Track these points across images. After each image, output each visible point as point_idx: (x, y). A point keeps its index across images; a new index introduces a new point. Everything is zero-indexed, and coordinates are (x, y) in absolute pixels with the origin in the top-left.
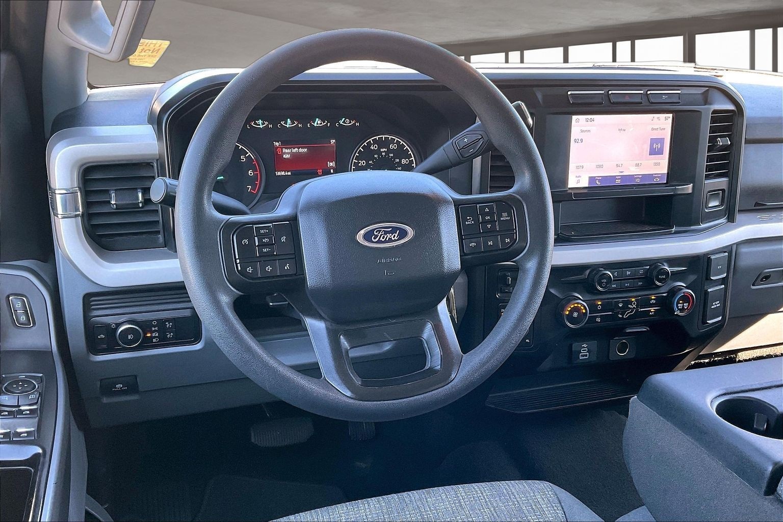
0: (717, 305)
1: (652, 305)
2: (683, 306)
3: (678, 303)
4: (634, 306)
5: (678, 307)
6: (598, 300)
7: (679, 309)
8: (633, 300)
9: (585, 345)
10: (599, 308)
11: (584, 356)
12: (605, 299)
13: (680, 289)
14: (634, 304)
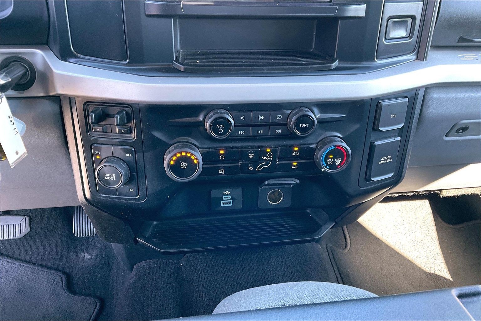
0: (388, 161)
1: (296, 158)
2: (334, 162)
3: (327, 157)
4: (270, 158)
5: (326, 162)
7: (328, 165)
9: (227, 193)
10: (222, 158)
11: (227, 203)
12: (230, 148)
13: (332, 141)
14: (270, 155)
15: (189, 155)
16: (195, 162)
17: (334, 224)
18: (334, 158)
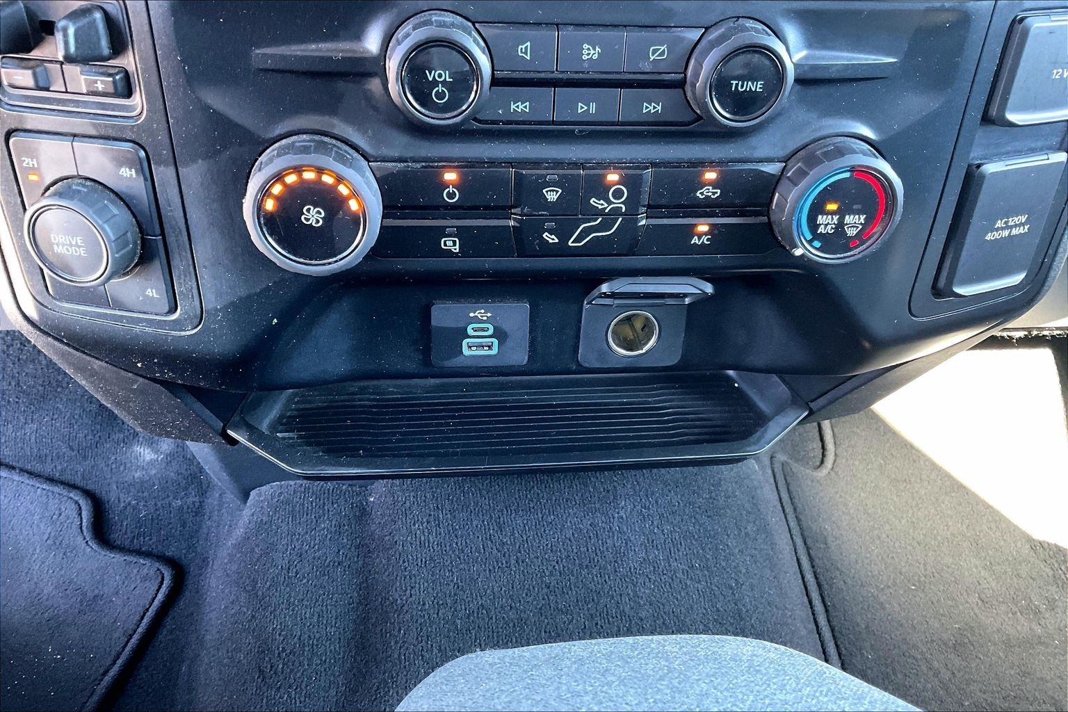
0: (1014, 232)
1: (705, 209)
2: (840, 225)
3: (817, 208)
4: (619, 204)
5: (813, 226)
6: (450, 162)
7: (816, 236)
8: (613, 177)
9: (480, 313)
10: (452, 195)
11: (481, 346)
12: (479, 163)
13: (840, 152)
14: (618, 194)
15: (328, 179)
16: (353, 205)
17: (806, 413)
18: (841, 213)
